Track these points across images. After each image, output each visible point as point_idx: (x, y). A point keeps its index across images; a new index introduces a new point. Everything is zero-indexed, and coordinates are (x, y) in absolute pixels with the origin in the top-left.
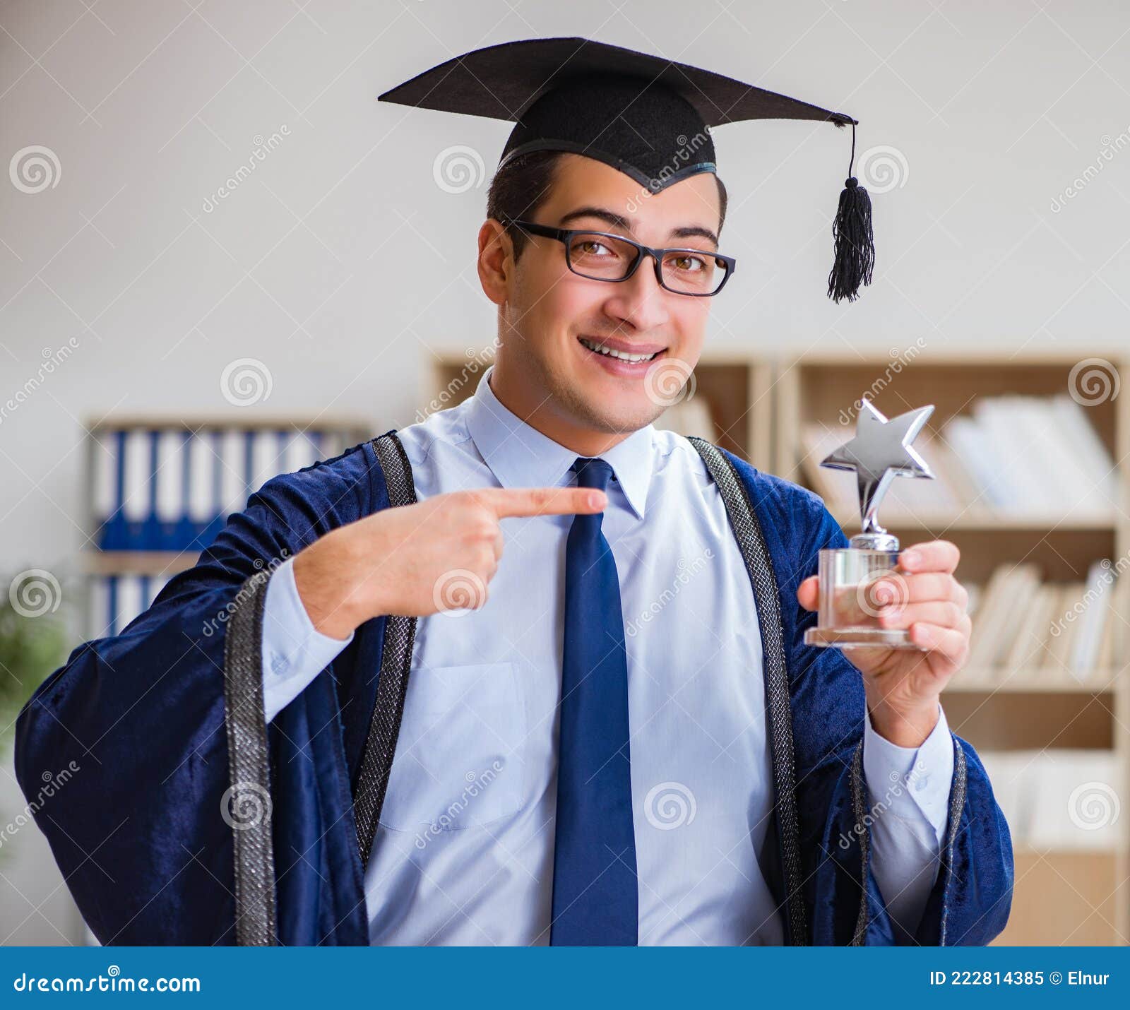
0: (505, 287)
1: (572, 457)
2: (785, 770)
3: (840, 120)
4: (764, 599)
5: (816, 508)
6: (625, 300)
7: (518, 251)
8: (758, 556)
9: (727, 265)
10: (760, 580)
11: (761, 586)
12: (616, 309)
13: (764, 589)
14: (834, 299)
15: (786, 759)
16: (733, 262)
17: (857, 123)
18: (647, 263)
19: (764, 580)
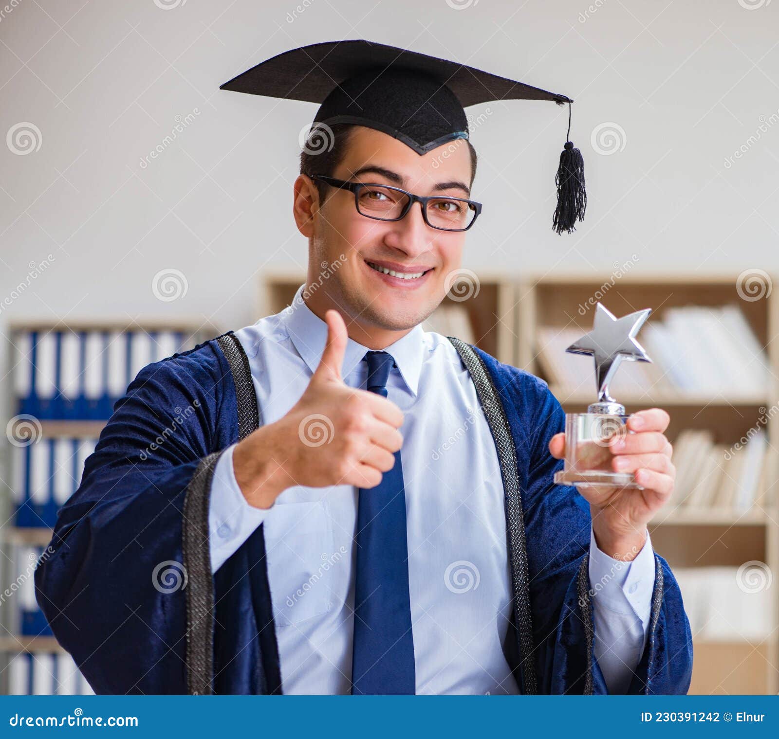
0: (312, 225)
1: (363, 351)
2: (521, 581)
3: (560, 100)
4: (504, 455)
5: (542, 389)
6: (400, 234)
7: (322, 199)
8: (499, 424)
9: (476, 208)
10: (501, 441)
11: (502, 446)
12: (393, 240)
13: (504, 448)
14: (557, 232)
15: (522, 573)
16: (480, 206)
17: (572, 101)
18: (416, 207)
19: (504, 441)
